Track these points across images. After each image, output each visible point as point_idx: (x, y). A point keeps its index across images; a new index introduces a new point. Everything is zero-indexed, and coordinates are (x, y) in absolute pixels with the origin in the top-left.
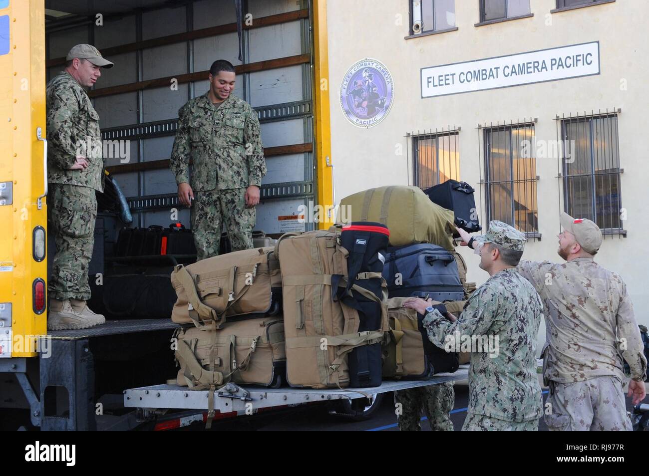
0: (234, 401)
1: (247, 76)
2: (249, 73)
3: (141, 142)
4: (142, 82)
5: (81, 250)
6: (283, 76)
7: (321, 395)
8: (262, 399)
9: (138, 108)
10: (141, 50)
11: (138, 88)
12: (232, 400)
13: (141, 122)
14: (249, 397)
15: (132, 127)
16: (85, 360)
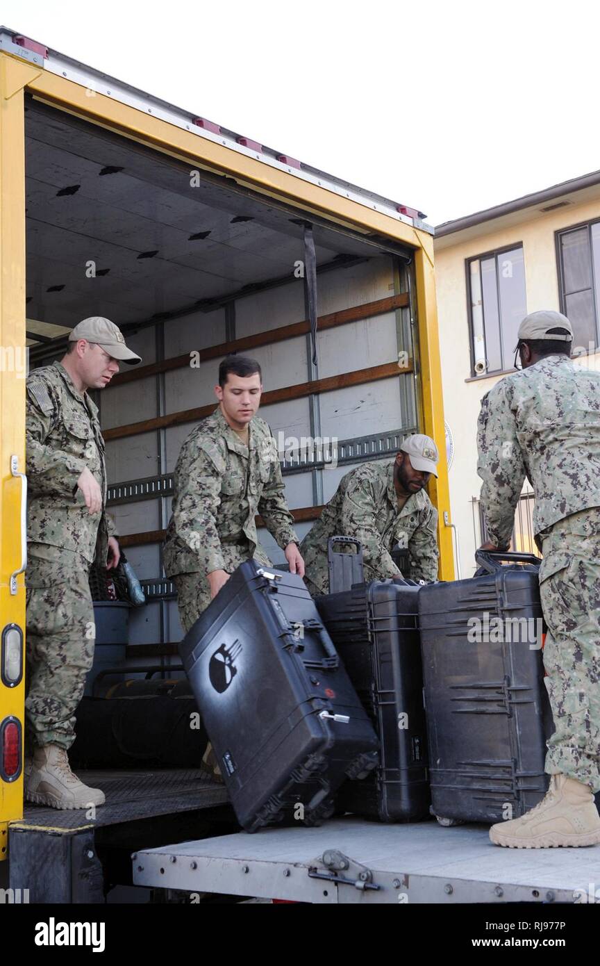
0: (341, 886)
1: (315, 398)
2: (317, 393)
3: (163, 500)
4: (165, 417)
5: (59, 655)
6: (369, 395)
7: (533, 890)
8: (398, 887)
9: (159, 453)
10: (163, 373)
11: (160, 425)
12: (336, 884)
13: (163, 473)
14: (371, 883)
15: (150, 481)
16: (87, 875)
